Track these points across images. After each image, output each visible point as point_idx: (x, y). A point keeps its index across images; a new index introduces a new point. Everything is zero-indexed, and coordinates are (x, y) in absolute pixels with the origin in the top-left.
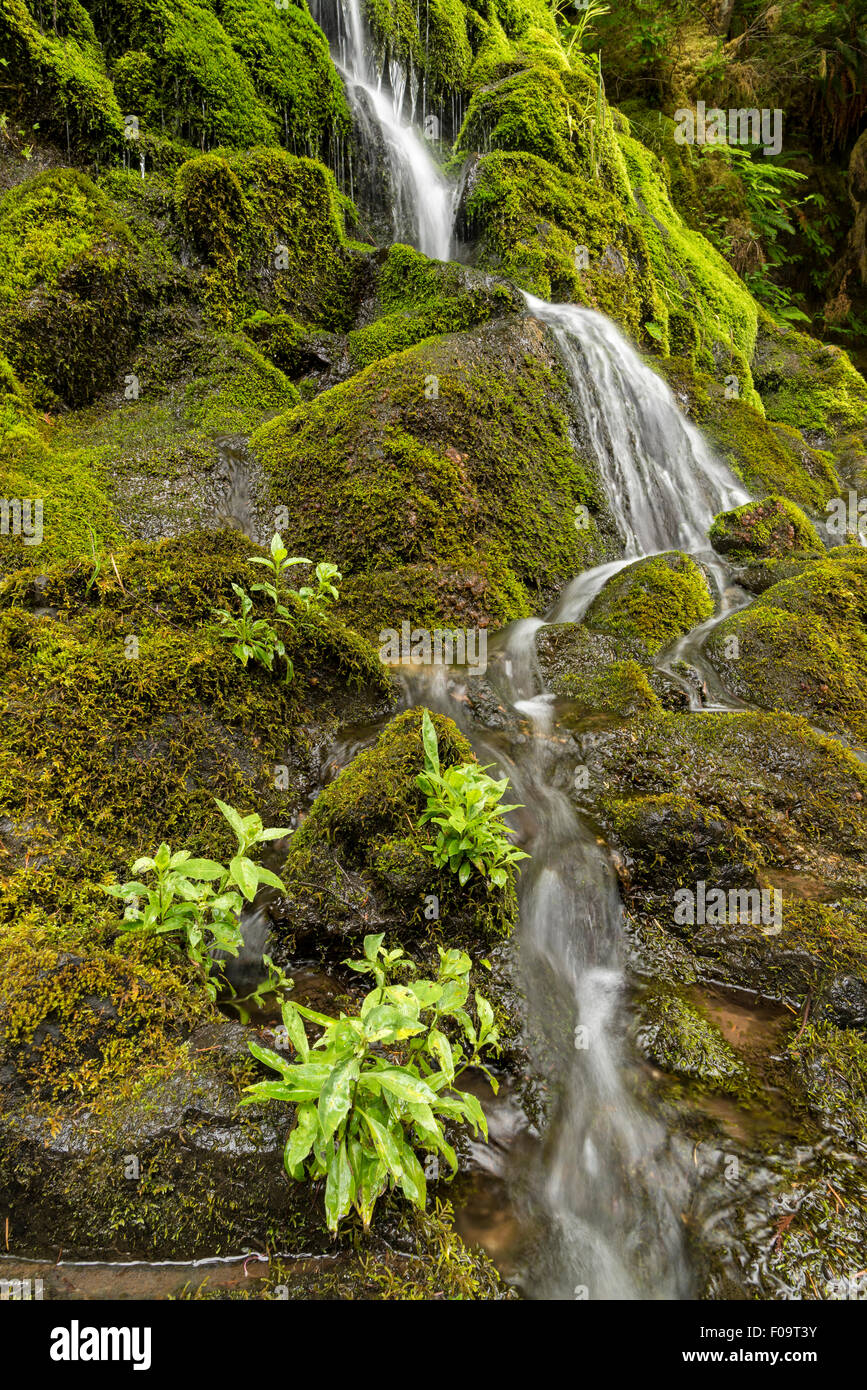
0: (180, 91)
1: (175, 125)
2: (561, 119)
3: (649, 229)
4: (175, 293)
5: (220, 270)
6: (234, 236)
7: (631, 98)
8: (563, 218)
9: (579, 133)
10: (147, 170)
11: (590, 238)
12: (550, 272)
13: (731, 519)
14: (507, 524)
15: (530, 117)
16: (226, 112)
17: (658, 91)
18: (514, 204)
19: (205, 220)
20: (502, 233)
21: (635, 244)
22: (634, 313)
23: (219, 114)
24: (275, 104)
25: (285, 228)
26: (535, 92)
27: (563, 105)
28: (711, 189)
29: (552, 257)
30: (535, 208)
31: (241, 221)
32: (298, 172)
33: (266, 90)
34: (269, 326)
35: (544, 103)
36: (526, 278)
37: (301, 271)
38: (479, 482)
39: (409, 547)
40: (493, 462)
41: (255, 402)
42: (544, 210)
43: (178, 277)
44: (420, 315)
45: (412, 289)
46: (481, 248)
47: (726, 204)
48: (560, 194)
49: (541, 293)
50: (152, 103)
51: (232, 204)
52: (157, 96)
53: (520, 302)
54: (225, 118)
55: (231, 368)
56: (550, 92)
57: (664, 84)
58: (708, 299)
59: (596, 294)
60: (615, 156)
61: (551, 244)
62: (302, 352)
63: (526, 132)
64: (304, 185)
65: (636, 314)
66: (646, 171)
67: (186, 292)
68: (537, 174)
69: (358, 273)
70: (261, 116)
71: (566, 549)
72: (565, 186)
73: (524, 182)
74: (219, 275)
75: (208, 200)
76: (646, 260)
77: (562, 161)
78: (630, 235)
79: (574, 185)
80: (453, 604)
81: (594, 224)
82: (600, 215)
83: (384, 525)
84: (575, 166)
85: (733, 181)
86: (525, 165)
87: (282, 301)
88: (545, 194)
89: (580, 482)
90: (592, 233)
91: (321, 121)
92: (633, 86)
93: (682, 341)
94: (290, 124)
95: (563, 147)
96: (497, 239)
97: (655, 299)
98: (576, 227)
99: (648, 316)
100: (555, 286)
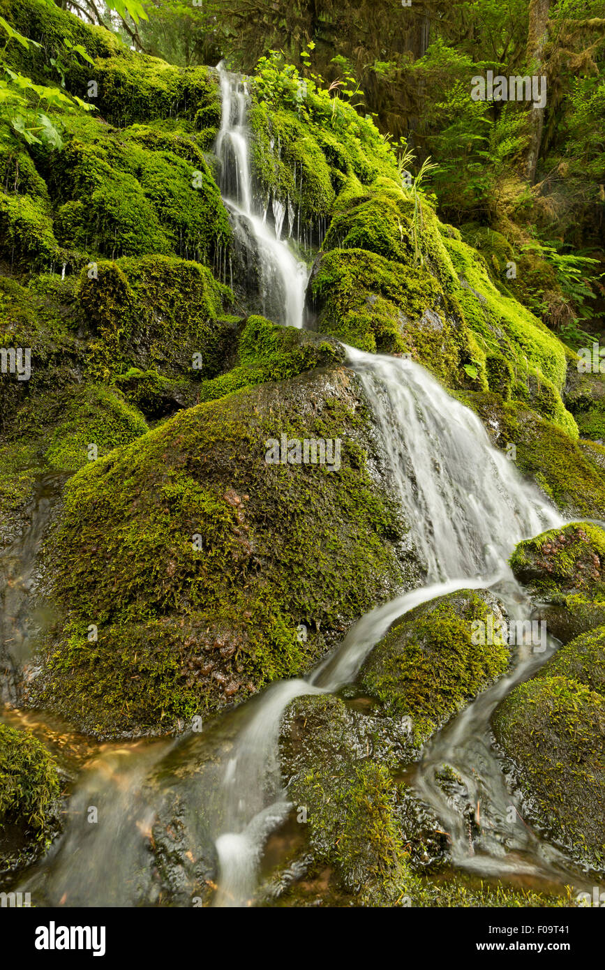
0: (101, 223)
1: (95, 245)
2: (394, 228)
3: (470, 298)
4: (63, 357)
5: (104, 339)
6: (118, 315)
7: (469, 222)
8: (388, 292)
9: (409, 237)
10: (67, 274)
11: (411, 305)
12: (376, 331)
13: (530, 547)
14: (285, 565)
15: (370, 228)
16: (131, 234)
17: (487, 216)
18: (347, 284)
19: (96, 305)
20: (338, 304)
21: (451, 308)
22: (451, 358)
23: (126, 236)
24: (174, 228)
25: (162, 308)
26: (374, 212)
27: (395, 219)
28: (529, 273)
29: (377, 319)
30: (365, 285)
31: (126, 305)
32: (177, 269)
33: (167, 220)
34: (137, 379)
35: (382, 219)
36: (355, 336)
37: (175, 338)
38: (260, 522)
39: (163, 599)
40: (276, 502)
41: (105, 441)
42: (373, 287)
43: (67, 346)
44: (261, 367)
45: (260, 347)
46: (324, 317)
47: (542, 282)
48: (385, 275)
49: (367, 347)
50: (80, 232)
51: (118, 293)
52: (85, 227)
53: (342, 354)
54: (131, 238)
55: (91, 414)
56: (386, 211)
57: (491, 212)
58: (521, 345)
59: (416, 346)
60: (440, 251)
61: (377, 310)
62: (164, 398)
63: (368, 237)
64: (182, 278)
65: (454, 359)
66: (469, 260)
67: (73, 357)
68: (367, 262)
69: (225, 337)
70: (161, 236)
71: (354, 584)
72: (390, 270)
73: (356, 268)
74: (103, 343)
75: (99, 291)
76: (461, 319)
77: (396, 255)
78: (446, 302)
79: (398, 269)
80: (198, 667)
81: (414, 295)
82: (419, 288)
83: (143, 573)
84: (406, 258)
85: (546, 267)
86: (358, 257)
87: (156, 360)
88: (372, 276)
89: (377, 513)
90: (413, 301)
91: (208, 237)
92: (470, 215)
93: (499, 377)
94: (184, 240)
95: (397, 247)
96: (335, 309)
97: (473, 345)
98: (398, 297)
99: (465, 358)
100: (379, 340)
